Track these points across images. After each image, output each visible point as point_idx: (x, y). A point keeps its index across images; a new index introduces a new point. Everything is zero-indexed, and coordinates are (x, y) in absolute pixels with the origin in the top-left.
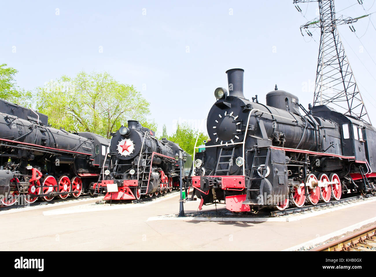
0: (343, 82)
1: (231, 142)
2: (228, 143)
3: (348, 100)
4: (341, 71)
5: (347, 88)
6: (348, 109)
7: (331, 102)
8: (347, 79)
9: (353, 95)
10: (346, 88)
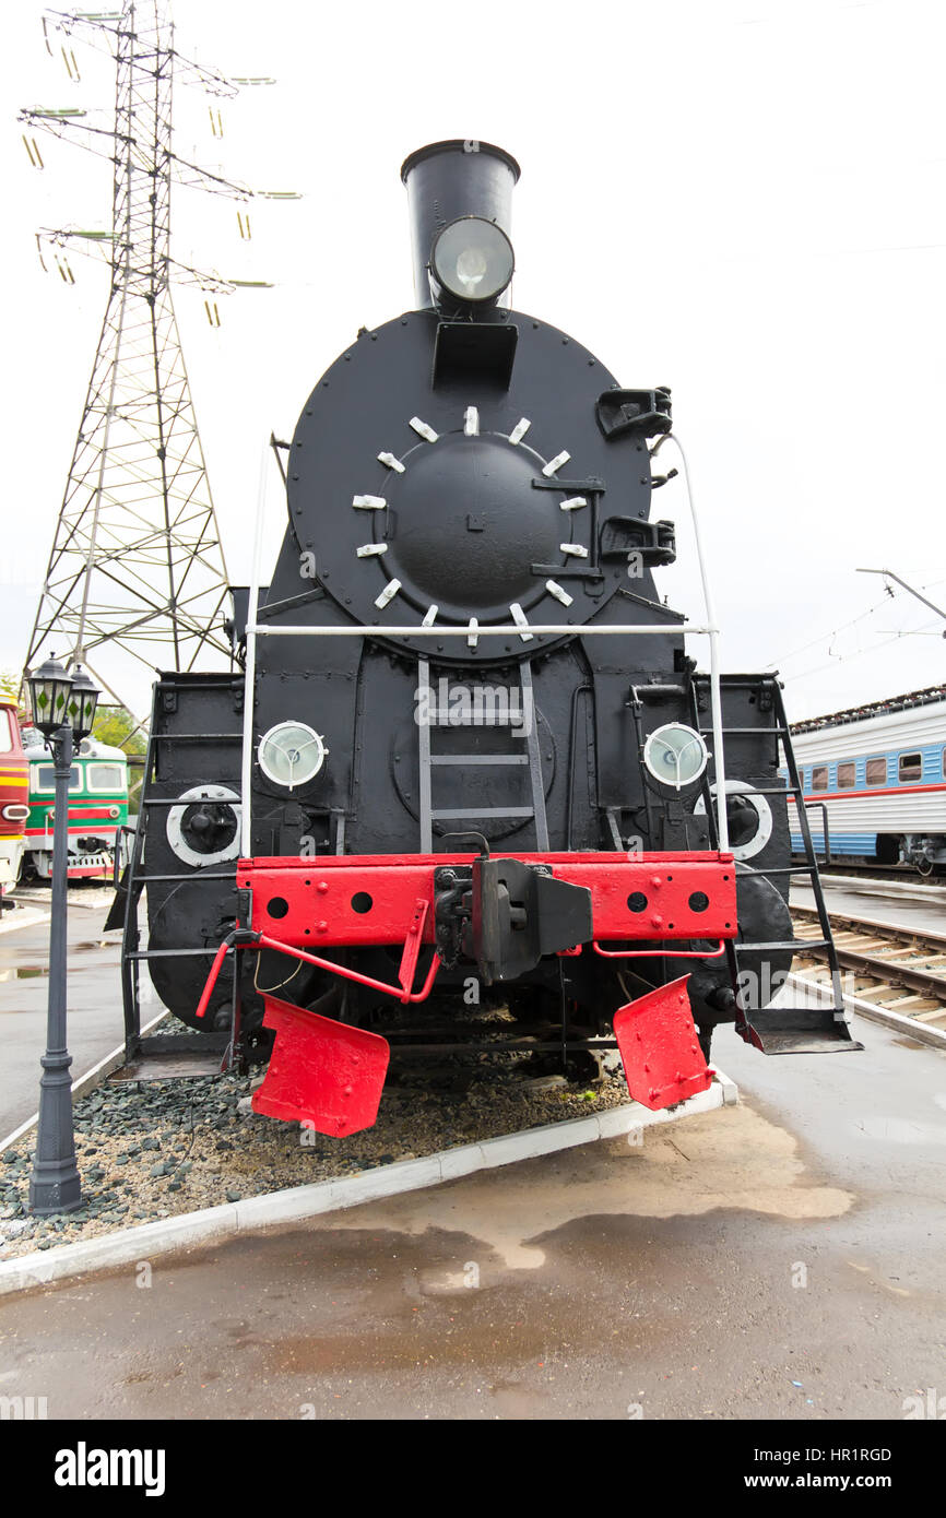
0: (165, 494)
1: (509, 620)
2: (480, 624)
3: (170, 565)
4: (162, 454)
5: (175, 525)
6: (169, 597)
7: (117, 559)
8: (180, 487)
9: (193, 548)
10: (171, 524)
